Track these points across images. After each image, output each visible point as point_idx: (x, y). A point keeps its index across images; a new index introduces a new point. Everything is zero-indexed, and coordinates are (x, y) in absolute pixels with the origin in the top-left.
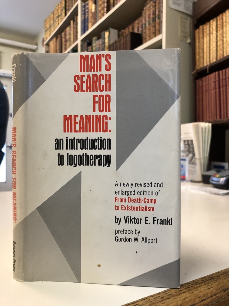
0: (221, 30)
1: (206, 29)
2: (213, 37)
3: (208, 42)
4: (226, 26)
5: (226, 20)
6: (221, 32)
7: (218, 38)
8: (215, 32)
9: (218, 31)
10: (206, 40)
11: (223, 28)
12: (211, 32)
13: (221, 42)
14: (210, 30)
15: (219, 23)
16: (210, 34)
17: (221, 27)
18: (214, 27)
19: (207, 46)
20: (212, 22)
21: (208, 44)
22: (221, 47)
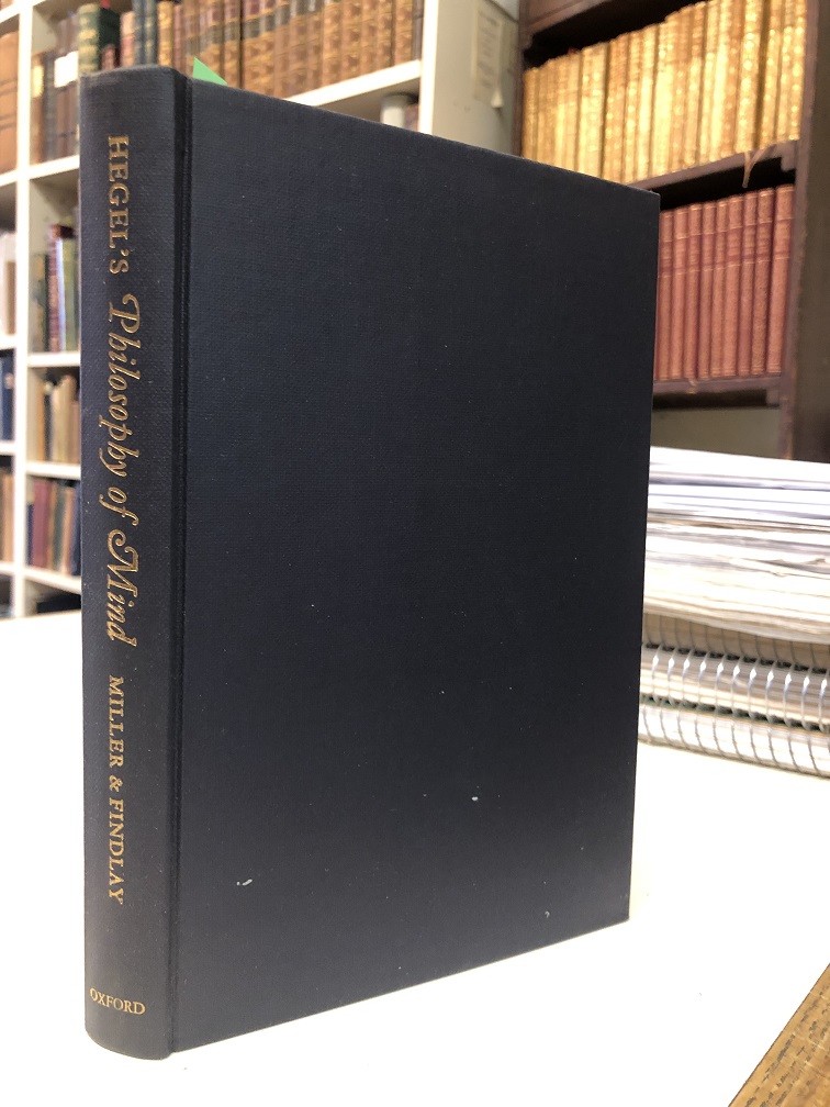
0: (621, 89)
1: (567, 76)
2: (592, 106)
3: (573, 119)
4: (639, 80)
5: (640, 58)
6: (619, 96)
7: (609, 116)
8: (598, 92)
9: (611, 92)
10: (566, 113)
11: (626, 85)
12: (585, 88)
13: (618, 130)
14: (580, 82)
15: (613, 63)
16: (579, 95)
17: (621, 81)
18: (598, 76)
19: (566, 136)
20: (591, 54)
21: (572, 129)
22: (617, 147)
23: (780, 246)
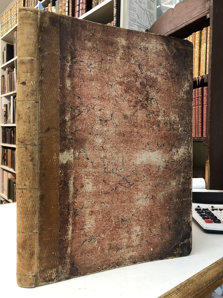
23: (205, 103)
